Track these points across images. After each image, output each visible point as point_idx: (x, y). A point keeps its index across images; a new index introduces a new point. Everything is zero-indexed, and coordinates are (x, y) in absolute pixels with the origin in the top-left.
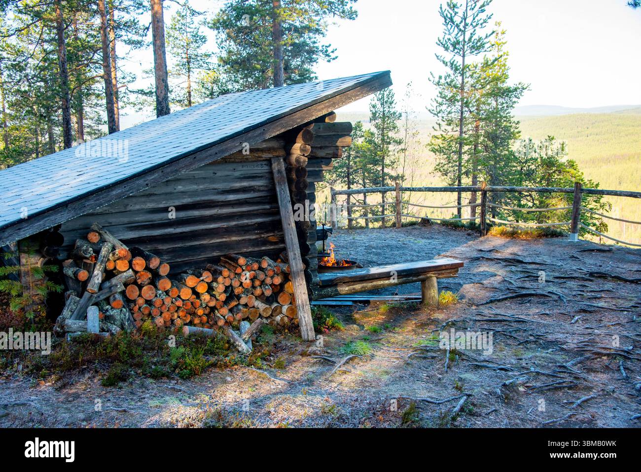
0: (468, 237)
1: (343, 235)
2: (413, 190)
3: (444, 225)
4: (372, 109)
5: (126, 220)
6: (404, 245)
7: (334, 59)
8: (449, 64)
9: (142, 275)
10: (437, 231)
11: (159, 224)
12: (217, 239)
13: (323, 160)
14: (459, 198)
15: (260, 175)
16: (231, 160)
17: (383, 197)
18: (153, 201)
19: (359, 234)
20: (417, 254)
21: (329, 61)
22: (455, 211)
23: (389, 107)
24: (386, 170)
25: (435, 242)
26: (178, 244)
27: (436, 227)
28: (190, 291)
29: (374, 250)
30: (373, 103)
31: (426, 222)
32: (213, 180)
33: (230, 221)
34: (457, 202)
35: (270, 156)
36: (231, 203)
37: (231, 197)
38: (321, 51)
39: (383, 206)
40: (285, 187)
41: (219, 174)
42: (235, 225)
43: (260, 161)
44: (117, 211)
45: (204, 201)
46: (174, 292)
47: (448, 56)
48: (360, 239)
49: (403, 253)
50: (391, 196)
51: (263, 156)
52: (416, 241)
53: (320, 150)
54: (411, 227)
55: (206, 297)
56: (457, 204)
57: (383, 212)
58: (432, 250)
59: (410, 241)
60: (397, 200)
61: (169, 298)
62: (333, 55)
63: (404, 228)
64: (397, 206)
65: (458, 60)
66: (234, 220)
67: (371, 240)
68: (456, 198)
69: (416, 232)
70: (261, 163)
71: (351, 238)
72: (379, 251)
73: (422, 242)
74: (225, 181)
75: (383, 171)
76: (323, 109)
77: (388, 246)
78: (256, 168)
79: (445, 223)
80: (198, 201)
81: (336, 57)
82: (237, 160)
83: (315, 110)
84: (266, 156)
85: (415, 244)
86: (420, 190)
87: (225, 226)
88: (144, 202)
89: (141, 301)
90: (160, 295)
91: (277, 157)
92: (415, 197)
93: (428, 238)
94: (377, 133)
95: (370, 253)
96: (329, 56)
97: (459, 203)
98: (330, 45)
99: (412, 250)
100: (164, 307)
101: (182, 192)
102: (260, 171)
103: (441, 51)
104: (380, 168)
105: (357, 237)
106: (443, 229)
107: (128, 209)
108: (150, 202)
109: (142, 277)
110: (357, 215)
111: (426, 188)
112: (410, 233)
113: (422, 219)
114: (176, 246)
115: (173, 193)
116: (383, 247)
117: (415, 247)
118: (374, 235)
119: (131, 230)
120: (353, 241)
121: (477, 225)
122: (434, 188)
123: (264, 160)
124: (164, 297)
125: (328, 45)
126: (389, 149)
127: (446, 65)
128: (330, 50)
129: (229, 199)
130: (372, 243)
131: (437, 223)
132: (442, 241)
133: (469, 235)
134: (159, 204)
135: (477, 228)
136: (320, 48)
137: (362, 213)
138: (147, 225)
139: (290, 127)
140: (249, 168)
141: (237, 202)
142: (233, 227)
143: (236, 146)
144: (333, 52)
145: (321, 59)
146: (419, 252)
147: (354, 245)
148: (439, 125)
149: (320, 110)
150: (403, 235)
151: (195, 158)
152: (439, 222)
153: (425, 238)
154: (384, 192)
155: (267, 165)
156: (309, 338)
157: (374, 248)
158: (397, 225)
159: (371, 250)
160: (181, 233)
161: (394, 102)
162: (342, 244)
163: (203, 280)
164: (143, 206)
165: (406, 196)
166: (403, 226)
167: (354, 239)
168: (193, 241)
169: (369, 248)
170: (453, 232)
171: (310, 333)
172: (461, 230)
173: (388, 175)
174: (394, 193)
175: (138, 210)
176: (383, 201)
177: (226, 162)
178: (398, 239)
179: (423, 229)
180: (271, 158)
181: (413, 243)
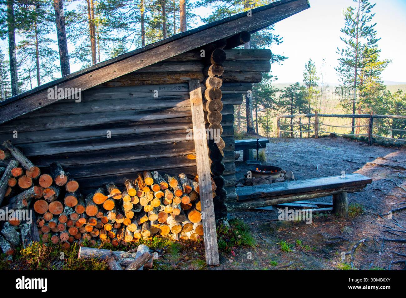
0: (360, 146)
1: (282, 142)
2: (326, 116)
3: (344, 138)
4: (304, 75)
5: (47, 137)
6: (319, 151)
7: (281, 43)
8: (348, 43)
9: (47, 192)
10: (340, 142)
11: (78, 141)
12: (135, 156)
13: (242, 84)
14: (353, 122)
15: (178, 97)
16: (148, 82)
17: (309, 120)
18: (71, 120)
19: (291, 142)
20: (328, 159)
21: (278, 44)
22: (351, 129)
23: (313, 74)
24: (311, 107)
25: (339, 149)
26: (98, 160)
27: (339, 139)
28: (96, 208)
29: (299, 154)
30: (305, 72)
31: (333, 136)
32: (130, 101)
33: (147, 140)
34: (352, 123)
35: (188, 78)
36: (148, 122)
37: (149, 117)
38: (274, 39)
39: (309, 125)
40: (199, 108)
41: (135, 95)
42: (154, 144)
43: (179, 83)
44: (37, 129)
45: (121, 120)
46: (80, 209)
47: (348, 38)
48: (292, 145)
49: (318, 157)
50: (313, 119)
51: (181, 78)
52: (327, 148)
53: (239, 74)
54: (323, 139)
55: (111, 216)
56: (352, 125)
57: (309, 127)
58: (338, 156)
59: (323, 148)
60: (316, 122)
61: (76, 215)
62: (280, 41)
63: (320, 139)
64: (316, 124)
65: (354, 40)
66: (151, 139)
67: (298, 147)
68: (351, 121)
69: (327, 142)
70: (179, 85)
71: (286, 144)
72: (302, 155)
73: (331, 149)
74: (141, 102)
75: (309, 107)
76: (235, 27)
77: (308, 152)
78: (174, 90)
79: (345, 137)
80: (115, 121)
81: (282, 42)
82: (155, 83)
83: (226, 28)
84: (183, 78)
85: (327, 150)
86: (330, 116)
87: (144, 145)
88: (62, 122)
89: (48, 216)
90: (67, 211)
91: (195, 79)
92: (326, 120)
93: (335, 146)
94: (306, 87)
95: (296, 157)
96: (278, 41)
97: (353, 125)
98: (279, 35)
99: (324, 155)
100: (70, 222)
101: (101, 112)
102: (178, 93)
103: (343, 35)
104: (308, 105)
105: (290, 144)
106: (344, 140)
107: (47, 128)
108: (68, 121)
109: (47, 194)
110: (296, 128)
111: (334, 115)
112: (323, 143)
113: (331, 133)
114: (96, 162)
115: (90, 113)
116: (305, 152)
117: (326, 153)
118: (301, 143)
119: (51, 147)
120: (286, 147)
121: (365, 139)
122: (339, 115)
123: (182, 83)
124: (71, 213)
125: (278, 35)
126: (313, 96)
127: (347, 43)
128: (279, 38)
129: (146, 120)
130: (298, 149)
131: (340, 136)
132: (344, 148)
133: (360, 145)
134: (76, 123)
135: (365, 140)
136: (273, 37)
137: (298, 128)
138: (67, 142)
139: (198, 45)
140: (166, 90)
141: (155, 122)
142: (151, 145)
143: (137, 64)
144: (280, 39)
145: (274, 43)
146: (329, 157)
147: (287, 150)
148: (342, 78)
149: (231, 29)
150: (319, 144)
151: (91, 76)
152: (341, 136)
153: (333, 146)
154: (309, 117)
155: (185, 87)
156: (214, 262)
157: (299, 152)
158: (315, 137)
159: (297, 154)
160: (101, 150)
161: (316, 72)
162: (279, 149)
163: (111, 198)
164: (61, 125)
165: (321, 119)
166: (319, 137)
167: (287, 145)
168: (111, 158)
169: (296, 152)
170: (350, 143)
171: (214, 258)
172: (355, 141)
173: (312, 109)
174: (314, 118)
175: (58, 128)
176: (309, 122)
177: (144, 84)
178: (315, 147)
179: (331, 140)
180: (188, 80)
181: (325, 150)
